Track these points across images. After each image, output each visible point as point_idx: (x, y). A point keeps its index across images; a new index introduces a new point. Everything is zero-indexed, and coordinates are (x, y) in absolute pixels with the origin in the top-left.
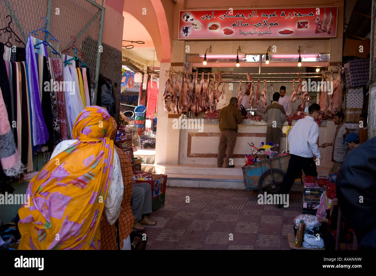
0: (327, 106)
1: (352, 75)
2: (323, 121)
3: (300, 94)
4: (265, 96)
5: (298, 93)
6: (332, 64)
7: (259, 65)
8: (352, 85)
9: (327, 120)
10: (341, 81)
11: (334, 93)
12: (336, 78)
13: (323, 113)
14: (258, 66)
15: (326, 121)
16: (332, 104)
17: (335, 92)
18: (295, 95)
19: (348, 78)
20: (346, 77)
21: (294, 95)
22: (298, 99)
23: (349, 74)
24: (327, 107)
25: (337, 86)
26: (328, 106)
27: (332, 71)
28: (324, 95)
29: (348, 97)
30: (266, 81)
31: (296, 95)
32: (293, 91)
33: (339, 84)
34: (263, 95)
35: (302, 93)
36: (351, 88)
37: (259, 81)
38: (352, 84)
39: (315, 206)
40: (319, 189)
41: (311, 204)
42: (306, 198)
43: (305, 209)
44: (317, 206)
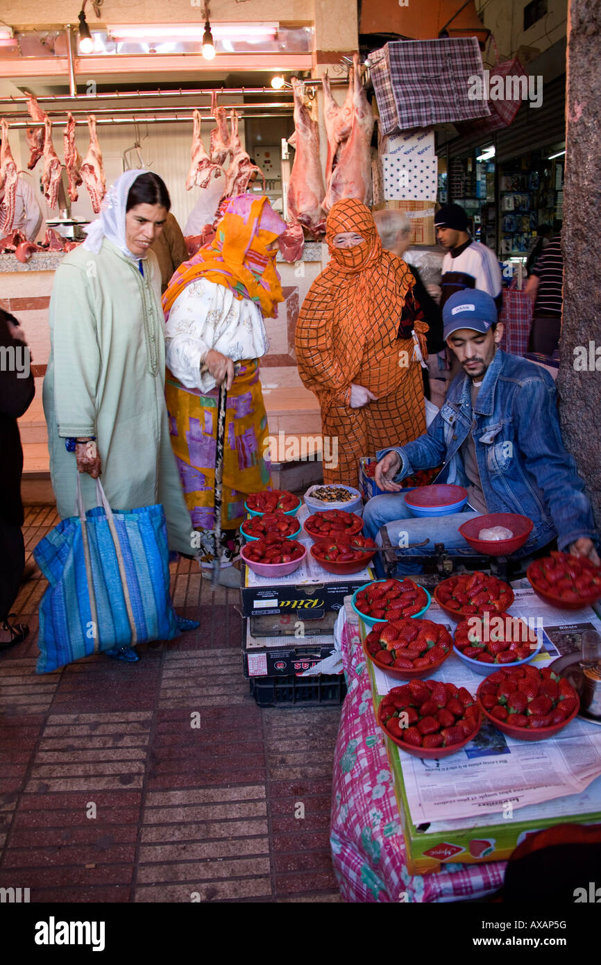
0: (318, 195)
1: (400, 91)
2: (310, 245)
3: (222, 161)
4: (97, 170)
5: (215, 155)
6: (325, 57)
7: (69, 70)
8: (402, 122)
9: (320, 241)
10: (363, 108)
11: (340, 152)
12: (345, 102)
13: (305, 219)
14: (67, 72)
15: (319, 244)
16: (334, 186)
17: (344, 148)
18: (205, 162)
19: (384, 102)
20: (378, 100)
21: (201, 163)
22: (217, 175)
23: (388, 85)
24: (319, 200)
25: (348, 125)
26: (323, 195)
27: (326, 78)
28: (307, 160)
29: (386, 165)
30: (99, 121)
31: (209, 162)
32: (198, 149)
33: (358, 117)
34: (92, 168)
35: (228, 157)
36: (397, 133)
37: (71, 121)
38: (402, 118)
39: (306, 666)
40: (322, 585)
41: (287, 656)
42: (258, 627)
43: (260, 679)
44: (317, 663)
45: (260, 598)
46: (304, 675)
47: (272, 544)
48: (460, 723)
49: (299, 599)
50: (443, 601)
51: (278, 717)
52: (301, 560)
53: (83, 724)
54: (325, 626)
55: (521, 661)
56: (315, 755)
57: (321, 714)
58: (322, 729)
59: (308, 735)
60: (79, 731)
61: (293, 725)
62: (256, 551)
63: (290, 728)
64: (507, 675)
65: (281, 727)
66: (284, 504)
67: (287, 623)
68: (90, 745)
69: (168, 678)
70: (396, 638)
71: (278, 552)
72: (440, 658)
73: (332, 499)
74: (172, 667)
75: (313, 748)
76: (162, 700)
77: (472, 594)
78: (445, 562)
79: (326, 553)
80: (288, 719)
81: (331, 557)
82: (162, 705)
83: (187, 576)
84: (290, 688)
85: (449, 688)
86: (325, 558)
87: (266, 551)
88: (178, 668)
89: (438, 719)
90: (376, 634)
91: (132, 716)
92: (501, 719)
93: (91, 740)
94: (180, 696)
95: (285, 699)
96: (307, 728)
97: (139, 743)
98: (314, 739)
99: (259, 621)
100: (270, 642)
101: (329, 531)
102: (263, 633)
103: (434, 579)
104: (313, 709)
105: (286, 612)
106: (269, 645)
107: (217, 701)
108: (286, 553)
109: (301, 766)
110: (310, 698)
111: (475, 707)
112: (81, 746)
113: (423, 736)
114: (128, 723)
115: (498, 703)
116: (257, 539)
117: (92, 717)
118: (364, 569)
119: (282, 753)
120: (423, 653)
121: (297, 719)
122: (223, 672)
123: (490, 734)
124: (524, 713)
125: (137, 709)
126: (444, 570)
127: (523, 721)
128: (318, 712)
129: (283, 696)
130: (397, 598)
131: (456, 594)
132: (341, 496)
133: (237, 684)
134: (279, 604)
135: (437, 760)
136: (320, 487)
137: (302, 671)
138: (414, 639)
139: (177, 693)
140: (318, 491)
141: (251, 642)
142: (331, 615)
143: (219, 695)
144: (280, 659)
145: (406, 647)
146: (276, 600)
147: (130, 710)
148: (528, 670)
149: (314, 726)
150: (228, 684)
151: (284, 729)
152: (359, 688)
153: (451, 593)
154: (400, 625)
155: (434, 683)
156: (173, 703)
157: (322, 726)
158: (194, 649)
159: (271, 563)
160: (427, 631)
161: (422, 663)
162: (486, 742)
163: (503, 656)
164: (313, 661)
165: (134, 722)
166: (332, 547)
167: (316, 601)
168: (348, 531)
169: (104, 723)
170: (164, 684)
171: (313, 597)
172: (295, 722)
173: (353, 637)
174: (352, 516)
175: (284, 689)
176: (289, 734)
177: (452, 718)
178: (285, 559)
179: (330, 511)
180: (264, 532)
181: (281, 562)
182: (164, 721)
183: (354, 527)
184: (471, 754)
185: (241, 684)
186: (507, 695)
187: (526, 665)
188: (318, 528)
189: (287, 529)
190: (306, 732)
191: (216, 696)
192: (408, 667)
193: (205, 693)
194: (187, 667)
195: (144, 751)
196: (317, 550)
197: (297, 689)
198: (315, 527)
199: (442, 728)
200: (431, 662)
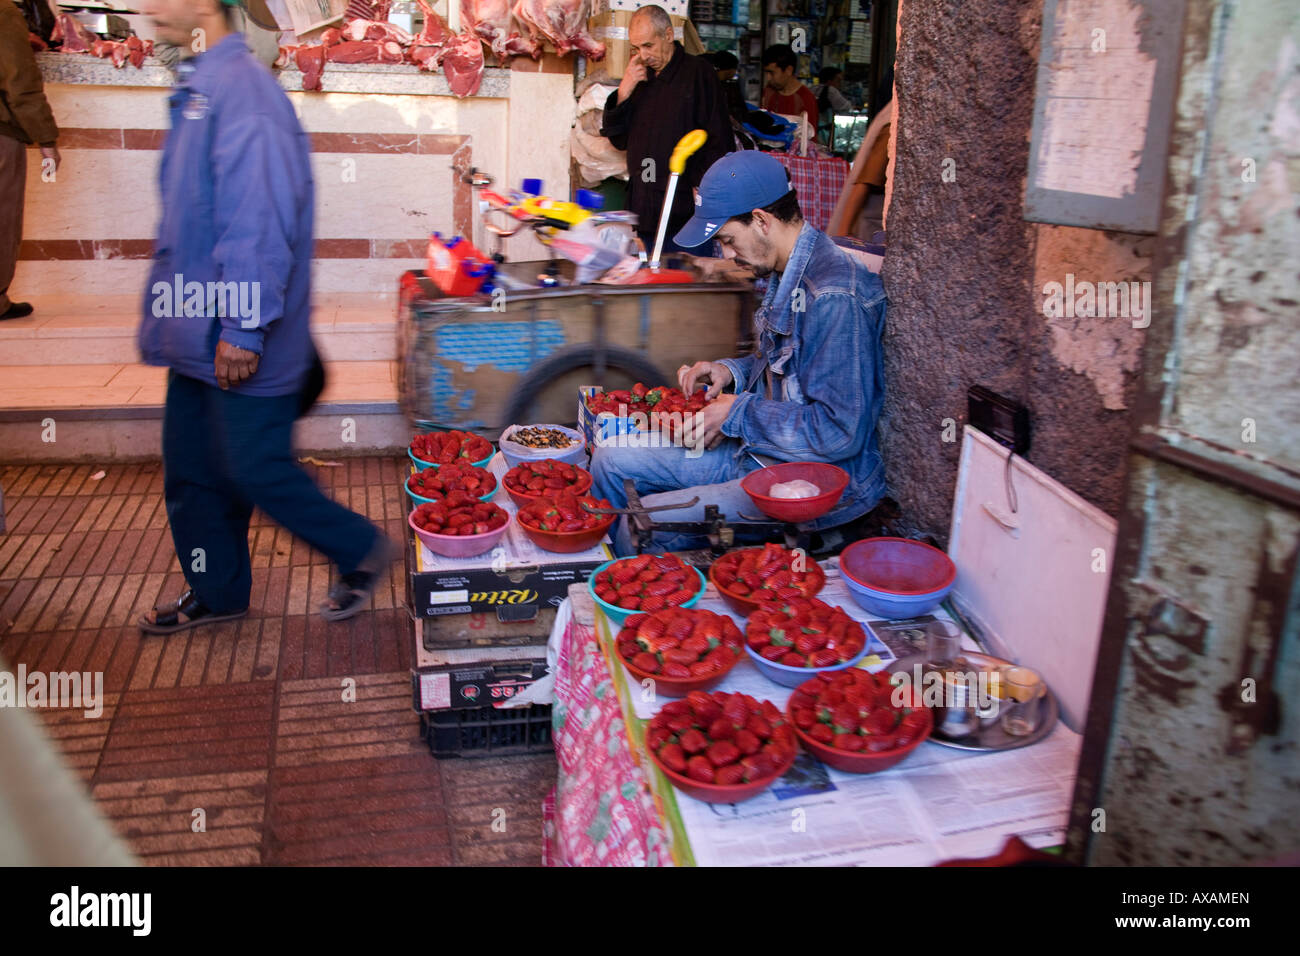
2: (492, 72)
13: (486, 31)
24: (509, 3)
39: (510, 691)
40: (535, 568)
41: (482, 677)
42: (435, 635)
43: (438, 715)
44: (525, 686)
45: (441, 589)
46: (507, 705)
47: (457, 507)
48: (768, 748)
49: (499, 589)
50: (724, 584)
51: (464, 772)
52: (501, 533)
53: (155, 796)
54: (538, 632)
55: (845, 664)
56: (525, 826)
57: (530, 766)
58: (533, 787)
59: (512, 796)
60: (146, 806)
61: (487, 783)
62: (434, 516)
63: (485, 788)
64: (827, 683)
65: (470, 786)
66: (470, 450)
67: (479, 628)
68: (167, 827)
69: (289, 721)
70: (662, 634)
71: (468, 517)
72: (729, 662)
73: (542, 444)
74: (293, 703)
75: (522, 815)
76: (281, 753)
77: (766, 575)
78: (723, 531)
79: (542, 520)
80: (481, 774)
81: (550, 525)
82: (280, 761)
83: (308, 568)
84: (484, 728)
85: (746, 701)
86: (540, 528)
87: (449, 517)
88: (304, 705)
89: (735, 745)
90: (630, 631)
91: (234, 779)
92: (826, 742)
93: (168, 820)
94: (309, 746)
95: (474, 744)
96: (510, 787)
97: (248, 819)
98: (522, 802)
99: (438, 625)
100: (453, 657)
101: (542, 490)
102: (442, 643)
103: (704, 557)
104: (517, 759)
105: (480, 609)
106: (452, 661)
107: (369, 752)
108: (481, 519)
109: (505, 841)
110: (513, 741)
111: (786, 727)
112: (152, 829)
113: (715, 767)
114: (228, 789)
115: (818, 721)
116: (434, 501)
117: (169, 785)
118: (596, 545)
119: (476, 824)
120: (703, 655)
121: (494, 774)
122: (375, 709)
123: (807, 766)
124: (857, 733)
125: (241, 769)
126: (720, 542)
127: (856, 744)
128: (526, 763)
129: (472, 739)
130: (656, 580)
131: (742, 574)
132: (555, 440)
133: (398, 725)
134: (470, 597)
135: (733, 805)
136: (521, 428)
137: (503, 699)
138: (689, 635)
139: (305, 743)
140: (520, 433)
141: (424, 658)
142: (546, 614)
143: (371, 743)
144: (470, 682)
145: (678, 647)
146: (465, 592)
147: (230, 770)
148: (857, 675)
149: (521, 782)
150: (383, 727)
151: (475, 789)
152: (602, 719)
153: (734, 572)
154: (666, 616)
155: (725, 696)
156: (299, 758)
157: (533, 782)
158: (327, 676)
159: (458, 534)
160: (707, 624)
161: (702, 670)
162: (801, 778)
163: (820, 657)
164: (521, 684)
165: (238, 788)
166: (551, 512)
167: (526, 592)
168: (570, 488)
169: (188, 792)
170: (283, 729)
171: (521, 587)
172: (491, 778)
173: (586, 644)
174: (574, 468)
175: (474, 729)
176: (484, 796)
177: (756, 741)
178: (479, 529)
179: (540, 461)
180: (444, 491)
181: (474, 533)
182: (286, 784)
183: (580, 484)
184: (782, 795)
185: (404, 725)
186: (830, 710)
187: (852, 668)
188: (525, 486)
189: (478, 487)
190: (509, 792)
191: (366, 744)
192: (681, 675)
193: (349, 740)
194: (318, 704)
195: (258, 830)
196: (527, 516)
197: (494, 729)
198: (520, 484)
199: (743, 755)
200: (715, 669)
